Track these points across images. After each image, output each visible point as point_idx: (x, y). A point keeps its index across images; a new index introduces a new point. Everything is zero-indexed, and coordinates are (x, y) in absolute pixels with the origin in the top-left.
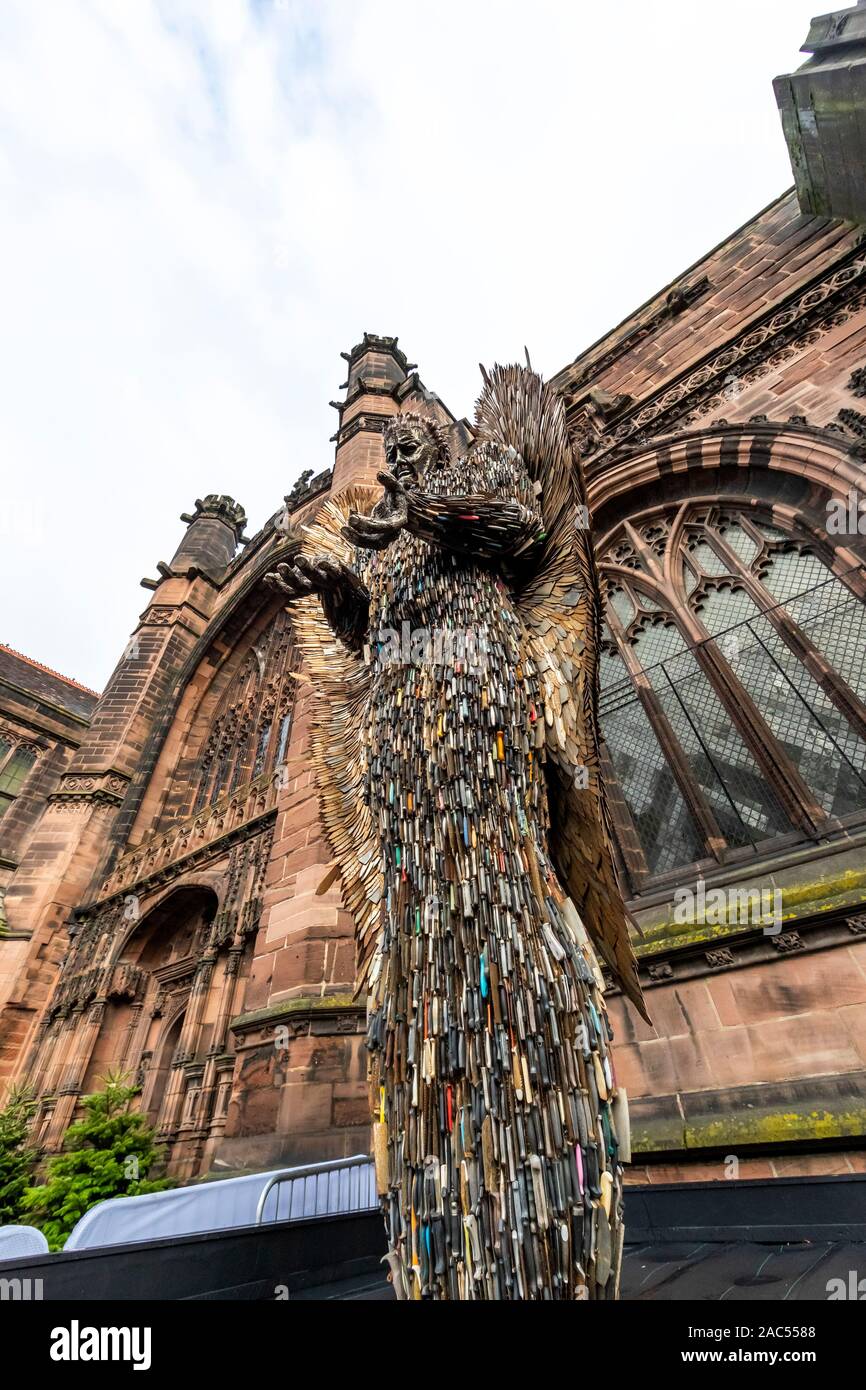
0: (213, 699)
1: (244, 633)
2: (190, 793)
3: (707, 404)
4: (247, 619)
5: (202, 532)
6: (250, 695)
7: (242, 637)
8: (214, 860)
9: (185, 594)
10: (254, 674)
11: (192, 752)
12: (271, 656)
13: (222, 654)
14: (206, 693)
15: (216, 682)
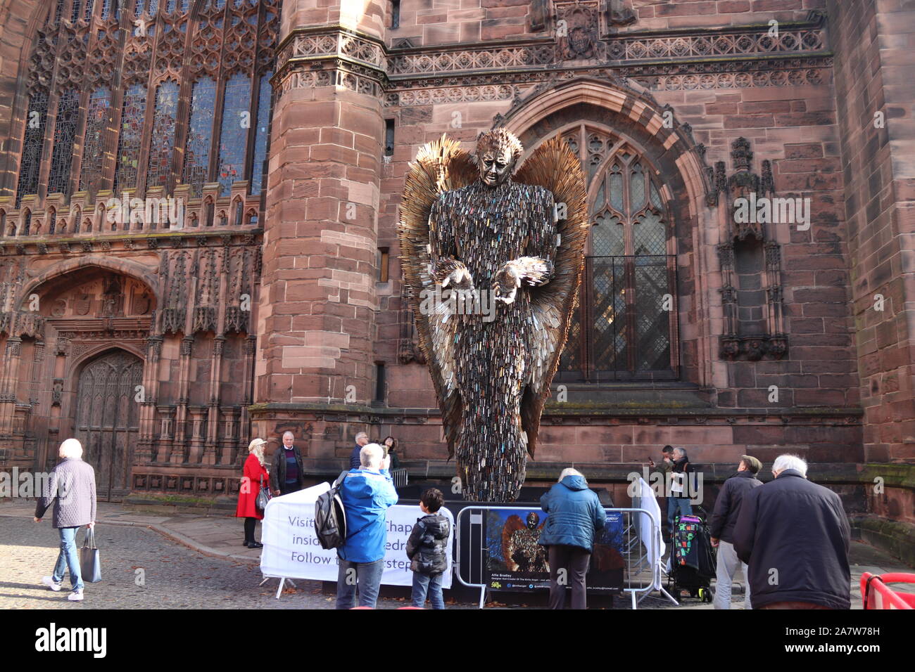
8: (137, 253)
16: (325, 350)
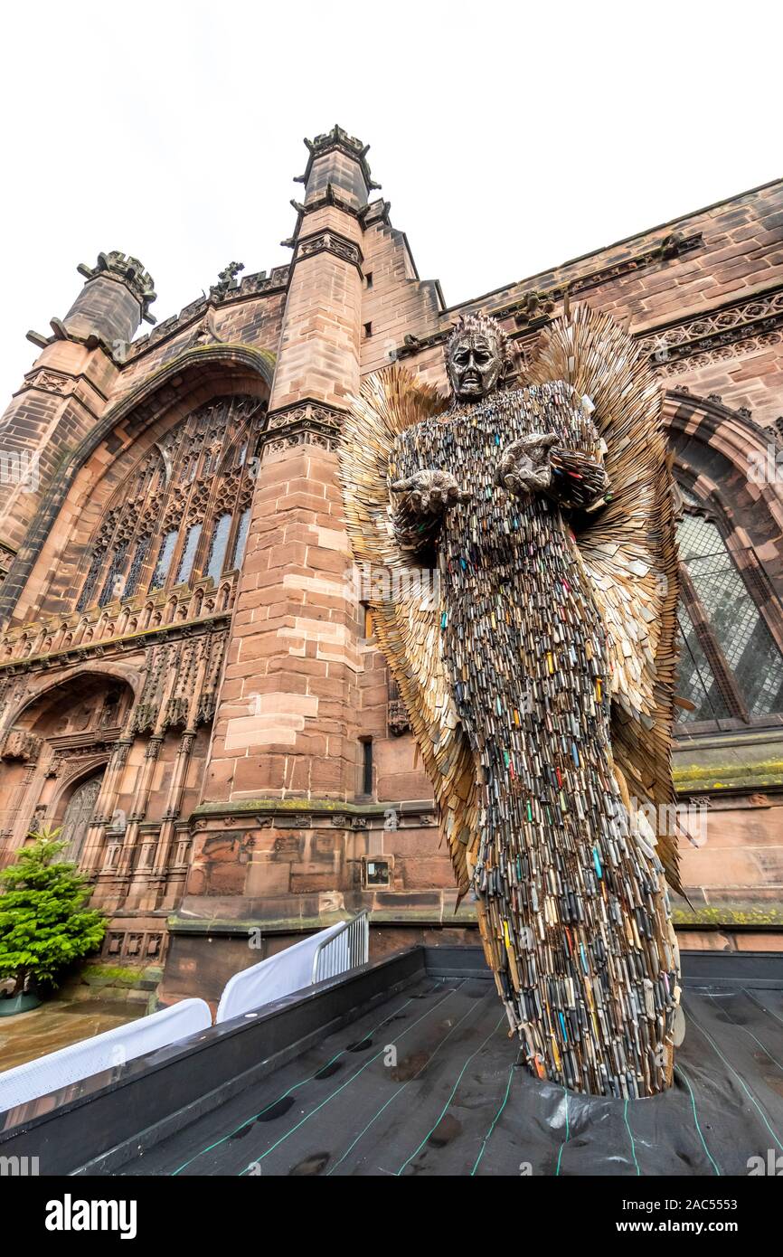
0: (108, 489)
1: (149, 427)
2: (79, 578)
3: (674, 365)
4: (154, 413)
5: (104, 294)
6: (152, 494)
7: (145, 431)
8: (127, 654)
9: (82, 364)
10: (157, 473)
11: (81, 536)
12: (179, 460)
13: (122, 443)
14: (100, 479)
15: (112, 470)
16: (282, 719)
